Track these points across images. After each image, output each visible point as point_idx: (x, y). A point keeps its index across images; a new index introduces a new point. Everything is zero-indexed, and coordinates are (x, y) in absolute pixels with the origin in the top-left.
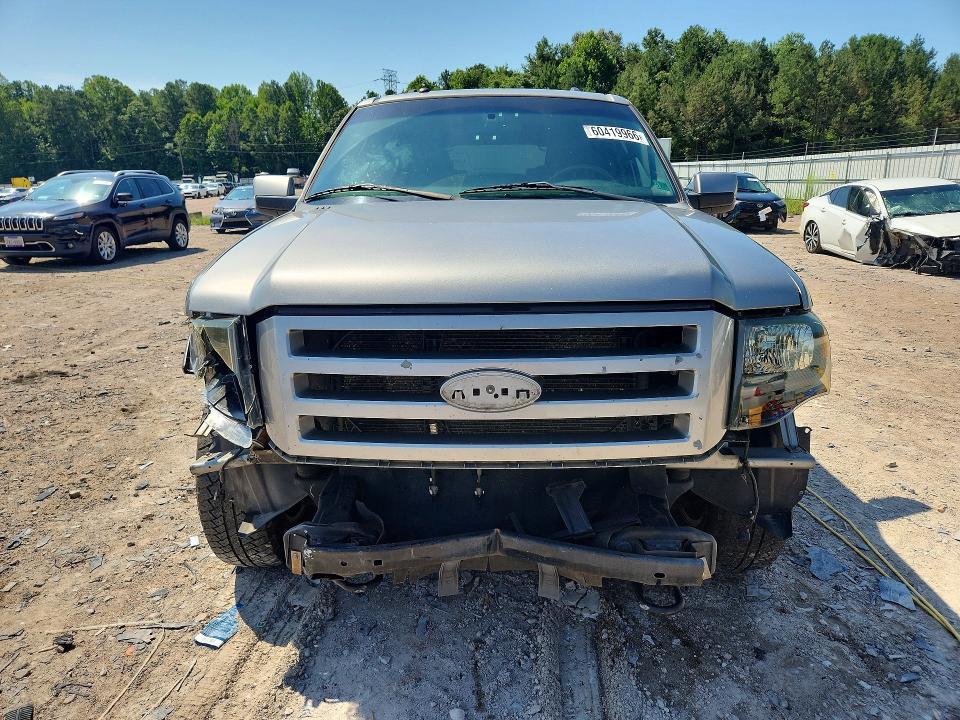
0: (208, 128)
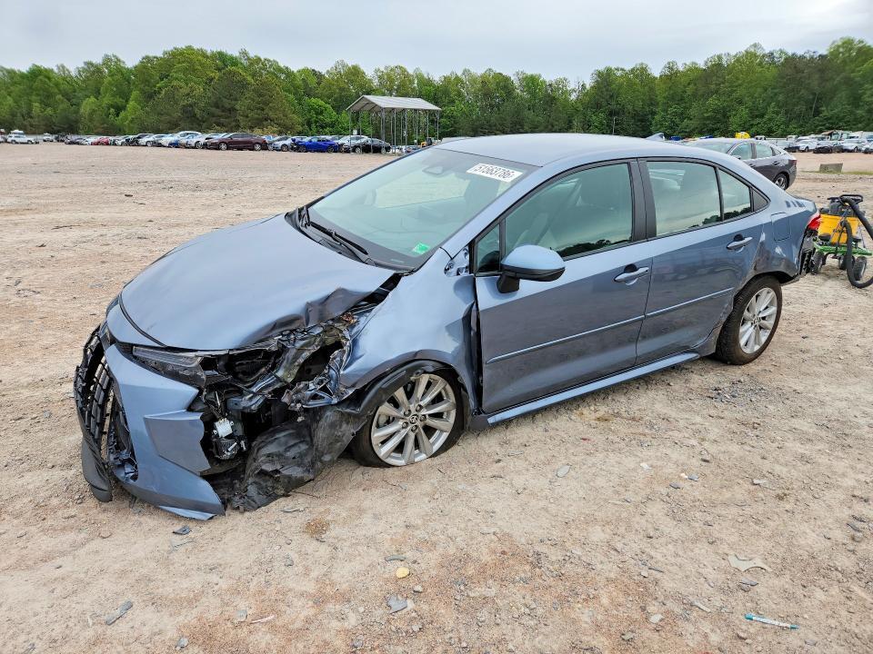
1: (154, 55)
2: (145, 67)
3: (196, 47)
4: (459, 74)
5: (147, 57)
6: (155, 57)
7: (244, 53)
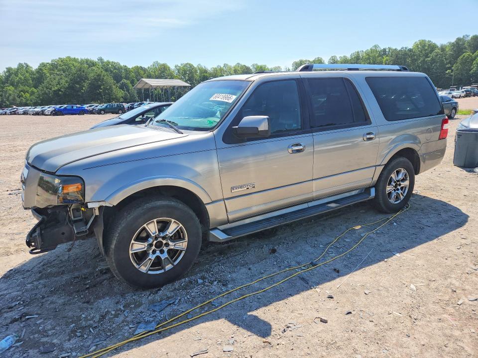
0: (474, 60)
1: (47, 62)
2: (41, 69)
3: (72, 57)
4: (222, 66)
5: (43, 64)
6: (48, 63)
7: (101, 59)
